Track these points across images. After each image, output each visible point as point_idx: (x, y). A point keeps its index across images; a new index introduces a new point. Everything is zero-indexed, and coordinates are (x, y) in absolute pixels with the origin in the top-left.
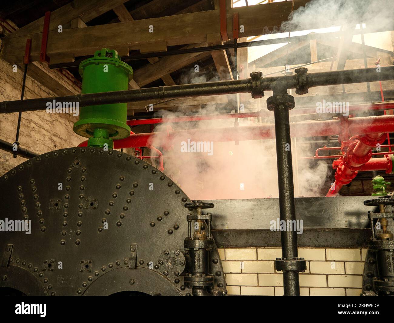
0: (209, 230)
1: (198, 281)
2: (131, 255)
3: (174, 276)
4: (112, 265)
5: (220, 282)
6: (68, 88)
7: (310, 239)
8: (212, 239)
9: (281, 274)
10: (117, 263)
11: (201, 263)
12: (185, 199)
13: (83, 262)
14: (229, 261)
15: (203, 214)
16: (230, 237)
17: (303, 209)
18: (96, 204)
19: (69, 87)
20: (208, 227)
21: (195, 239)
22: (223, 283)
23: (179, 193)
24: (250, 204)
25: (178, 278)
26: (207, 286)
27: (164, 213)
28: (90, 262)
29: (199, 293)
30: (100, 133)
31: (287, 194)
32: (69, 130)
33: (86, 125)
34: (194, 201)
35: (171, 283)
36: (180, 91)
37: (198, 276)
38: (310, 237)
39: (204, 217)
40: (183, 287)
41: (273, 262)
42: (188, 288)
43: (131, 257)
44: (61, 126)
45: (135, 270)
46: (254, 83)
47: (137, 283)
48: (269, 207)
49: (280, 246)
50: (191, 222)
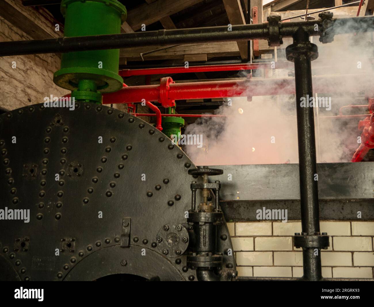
0: (217, 201)
1: (204, 261)
2: (123, 230)
3: (175, 256)
4: (100, 243)
5: (229, 262)
6: (45, 30)
7: (334, 210)
8: (221, 212)
9: (300, 251)
10: (106, 240)
11: (207, 240)
12: (188, 165)
13: (64, 240)
14: (240, 237)
15: (209, 182)
16: (242, 209)
17: (326, 176)
18: (81, 171)
19: (47, 28)
20: (216, 197)
21: (200, 211)
22: (232, 263)
23: (181, 157)
24: (265, 170)
25: (180, 257)
26: (214, 266)
27: (164, 181)
28: (73, 240)
29: (204, 275)
30: (86, 85)
31: (308, 158)
32: (47, 81)
33: (69, 75)
34: (199, 167)
35: (172, 263)
36: (184, 36)
37: (203, 256)
38: (333, 209)
39: (211, 186)
40: (185, 269)
41: (291, 238)
42: (192, 269)
43: (123, 233)
44: (37, 77)
45: (127, 249)
46: (271, 28)
47: (131, 265)
48: (287, 174)
49: (299, 219)
50: (195, 191)
